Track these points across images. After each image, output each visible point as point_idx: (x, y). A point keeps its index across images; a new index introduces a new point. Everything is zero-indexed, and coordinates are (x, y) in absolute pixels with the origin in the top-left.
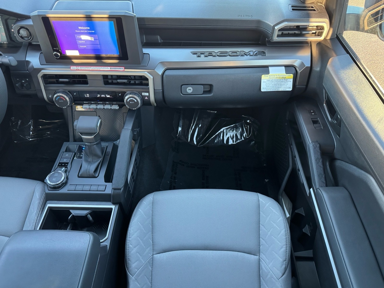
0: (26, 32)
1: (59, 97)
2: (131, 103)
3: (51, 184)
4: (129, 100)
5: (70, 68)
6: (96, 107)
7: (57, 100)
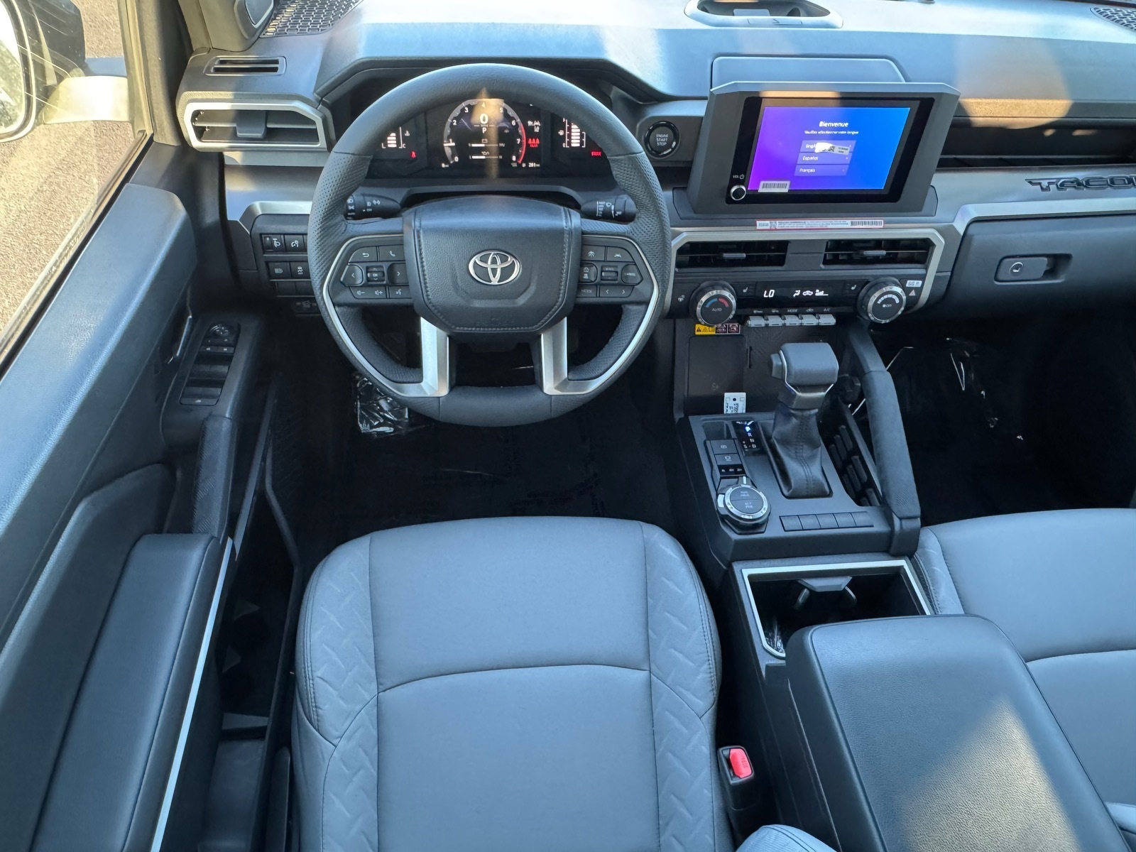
0: (667, 136)
1: (716, 300)
2: (884, 306)
3: (747, 517)
4: (882, 299)
5: (756, 225)
6: (783, 322)
7: (707, 306)
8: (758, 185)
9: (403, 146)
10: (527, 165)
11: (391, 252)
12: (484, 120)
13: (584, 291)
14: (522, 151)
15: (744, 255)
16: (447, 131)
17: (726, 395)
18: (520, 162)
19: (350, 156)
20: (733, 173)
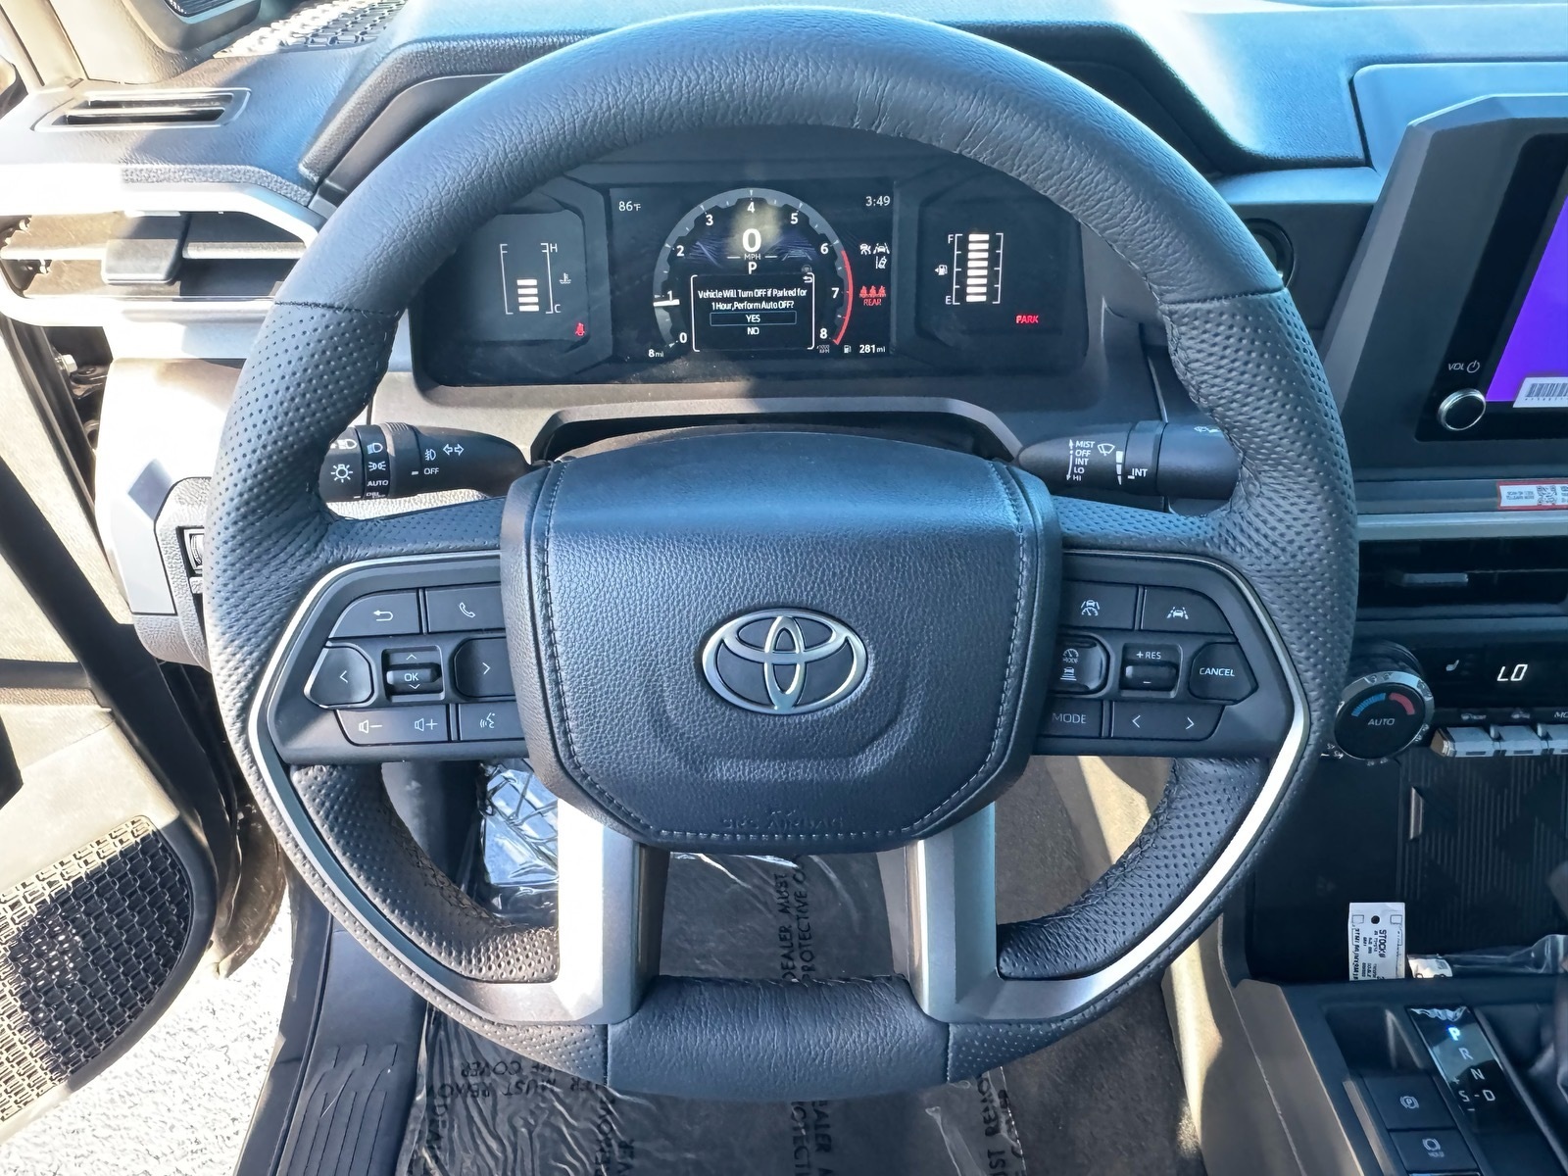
5: (1497, 494)
6: (1545, 745)
7: (1356, 713)
8: (1515, 390)
9: (554, 309)
10: (856, 349)
11: (462, 607)
12: (752, 243)
13: (1062, 717)
14: (845, 317)
15: (1465, 578)
16: (663, 270)
17: (1355, 908)
18: (837, 342)
19: (320, 311)
20: (1451, 357)
